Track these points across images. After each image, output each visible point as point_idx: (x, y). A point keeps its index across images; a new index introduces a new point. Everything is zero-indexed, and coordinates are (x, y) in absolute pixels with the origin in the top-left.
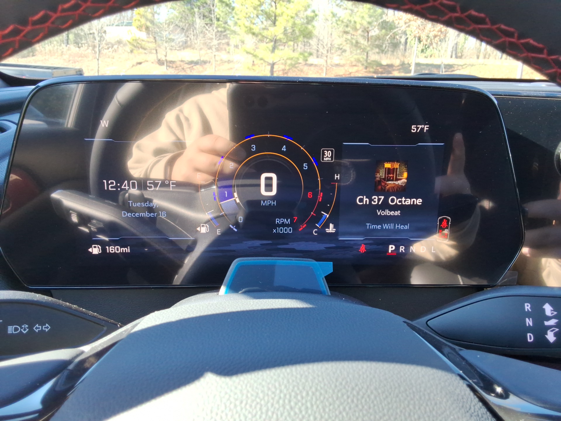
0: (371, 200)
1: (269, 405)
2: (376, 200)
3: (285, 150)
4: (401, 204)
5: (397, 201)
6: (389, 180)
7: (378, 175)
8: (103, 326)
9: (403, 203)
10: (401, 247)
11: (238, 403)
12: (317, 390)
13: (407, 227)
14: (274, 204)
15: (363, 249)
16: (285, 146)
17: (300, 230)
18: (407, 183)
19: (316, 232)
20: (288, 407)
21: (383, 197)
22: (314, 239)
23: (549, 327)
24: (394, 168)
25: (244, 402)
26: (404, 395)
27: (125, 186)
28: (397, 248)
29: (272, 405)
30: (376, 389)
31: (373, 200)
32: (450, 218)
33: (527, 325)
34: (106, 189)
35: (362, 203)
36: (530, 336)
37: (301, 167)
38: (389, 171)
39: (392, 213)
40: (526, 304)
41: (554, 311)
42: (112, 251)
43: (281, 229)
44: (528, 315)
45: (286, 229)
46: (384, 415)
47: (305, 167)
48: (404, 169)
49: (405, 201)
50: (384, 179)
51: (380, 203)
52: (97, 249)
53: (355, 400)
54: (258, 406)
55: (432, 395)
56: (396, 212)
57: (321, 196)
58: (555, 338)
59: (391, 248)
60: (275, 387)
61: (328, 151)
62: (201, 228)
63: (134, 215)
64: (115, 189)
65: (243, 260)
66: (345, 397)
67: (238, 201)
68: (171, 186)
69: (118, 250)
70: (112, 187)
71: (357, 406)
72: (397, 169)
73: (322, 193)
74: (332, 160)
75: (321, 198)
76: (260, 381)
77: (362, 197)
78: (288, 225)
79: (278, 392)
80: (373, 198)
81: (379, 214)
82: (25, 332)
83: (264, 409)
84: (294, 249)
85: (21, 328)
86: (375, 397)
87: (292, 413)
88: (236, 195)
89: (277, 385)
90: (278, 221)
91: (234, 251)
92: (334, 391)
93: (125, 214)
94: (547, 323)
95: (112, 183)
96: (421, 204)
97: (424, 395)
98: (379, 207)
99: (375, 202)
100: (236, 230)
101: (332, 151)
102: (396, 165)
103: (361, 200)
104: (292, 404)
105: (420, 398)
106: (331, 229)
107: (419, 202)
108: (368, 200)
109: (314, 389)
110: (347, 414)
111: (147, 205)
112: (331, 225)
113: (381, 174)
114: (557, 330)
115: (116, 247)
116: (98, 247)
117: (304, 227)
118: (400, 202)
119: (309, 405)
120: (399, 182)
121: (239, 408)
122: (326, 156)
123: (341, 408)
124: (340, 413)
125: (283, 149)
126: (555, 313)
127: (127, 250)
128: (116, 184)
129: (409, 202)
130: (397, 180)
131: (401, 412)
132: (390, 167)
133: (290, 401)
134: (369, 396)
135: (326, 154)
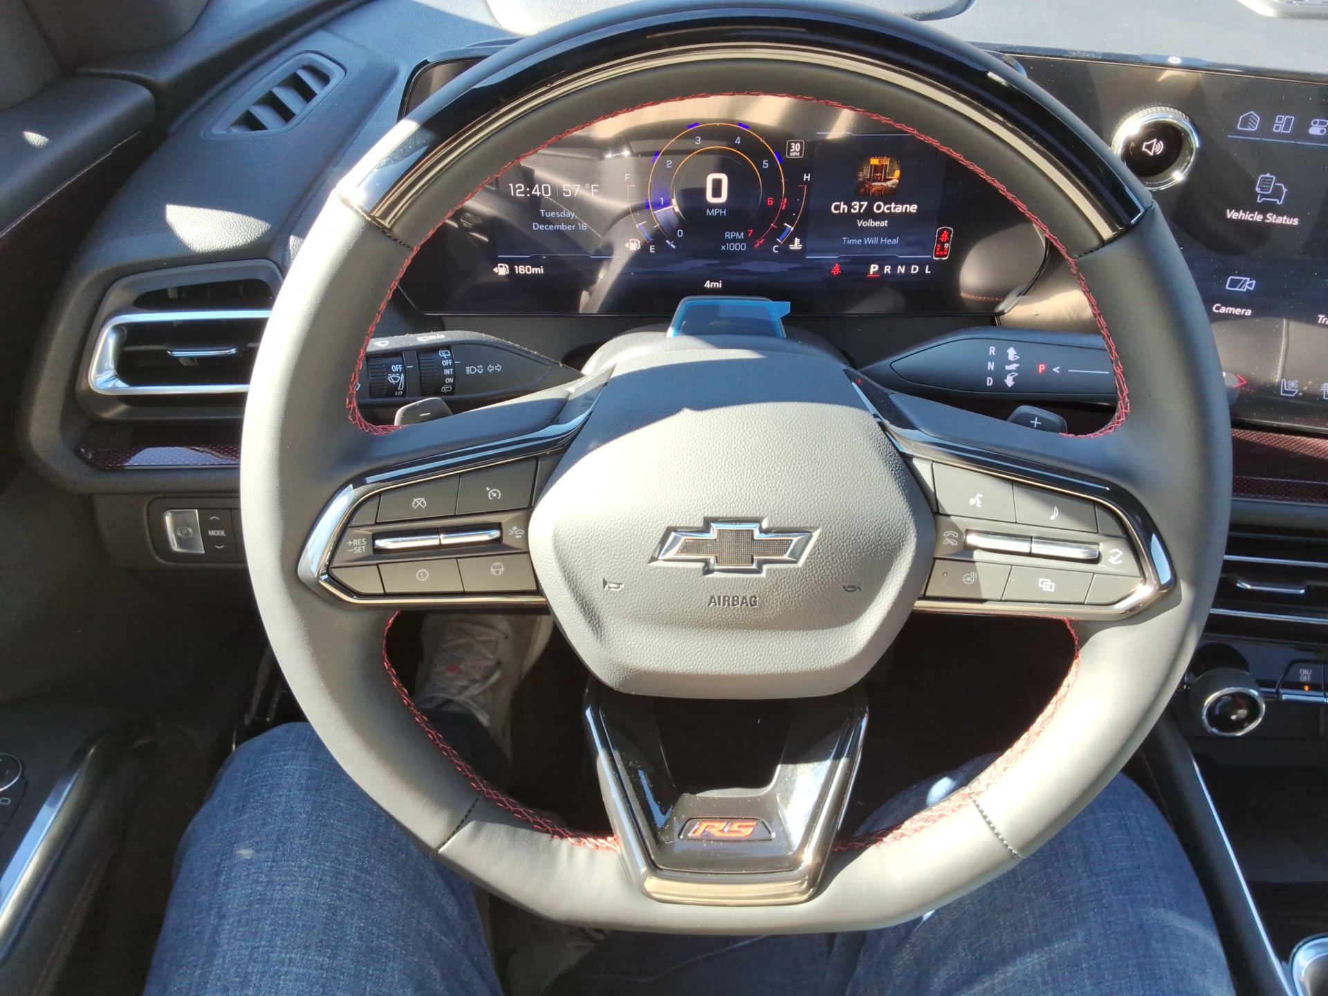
0: (850, 207)
1: (729, 429)
2: (857, 207)
3: (739, 142)
4: (889, 211)
5: (884, 208)
6: (874, 181)
7: (861, 175)
8: (547, 365)
9: (893, 211)
10: (886, 267)
11: (708, 427)
12: (762, 420)
13: (895, 242)
14: (723, 214)
15: (836, 269)
16: (739, 138)
17: (756, 246)
18: (898, 185)
19: (776, 249)
20: (741, 430)
21: (865, 204)
22: (774, 258)
23: (1010, 371)
24: (883, 165)
25: (712, 427)
26: (824, 425)
27: (536, 191)
28: (881, 268)
29: (731, 429)
30: (804, 420)
31: (852, 207)
32: (952, 229)
33: (989, 369)
34: (513, 194)
35: (838, 212)
36: (990, 381)
37: (759, 165)
38: (877, 169)
39: (877, 224)
40: (991, 348)
41: (1017, 355)
42: (522, 271)
43: (732, 246)
44: (991, 359)
45: (738, 246)
46: (807, 436)
47: (766, 166)
48: (896, 166)
49: (895, 208)
50: (869, 180)
51: (862, 211)
52: (504, 268)
53: (788, 427)
54: (722, 430)
55: (845, 425)
56: (883, 222)
57: (785, 202)
58: (1013, 383)
59: (874, 268)
60: (733, 418)
61: (795, 143)
62: (631, 244)
63: (548, 227)
64: (523, 195)
65: (691, 300)
66: (781, 425)
67: (677, 209)
68: (593, 190)
69: (529, 270)
70: (520, 193)
71: (789, 430)
72: (886, 165)
73: (785, 199)
74: (801, 155)
75: (784, 205)
76: (722, 414)
77: (839, 203)
78: (740, 241)
79: (735, 421)
80: (853, 204)
81: (860, 225)
82: (480, 372)
83: (726, 432)
84: (748, 270)
85: (477, 368)
86: (803, 426)
87: (744, 434)
88: (674, 201)
89: (734, 417)
90: (727, 235)
91: (672, 273)
92: (774, 421)
93: (536, 226)
94: (1008, 368)
95: (520, 188)
96: (915, 211)
97: (839, 425)
98: (860, 216)
99: (855, 209)
100: (674, 247)
101: (801, 143)
102: (886, 161)
103: (837, 208)
104: (745, 429)
105: (835, 426)
106: (796, 245)
107: (913, 208)
108: (846, 207)
109: (760, 420)
110: (782, 435)
111: (563, 214)
112: (797, 240)
113: (865, 173)
114: (1017, 374)
115: (527, 267)
116: (505, 267)
117: (761, 242)
118: (888, 209)
119: (756, 430)
120: (889, 184)
121: (709, 431)
122: (793, 150)
123: (778, 431)
124: (777, 434)
125: (736, 142)
126: (1018, 357)
127: (540, 270)
128: (525, 189)
129: (899, 209)
130: (886, 180)
131: (819, 435)
132: (878, 163)
133: (743, 427)
134: (798, 425)
135: (793, 147)
